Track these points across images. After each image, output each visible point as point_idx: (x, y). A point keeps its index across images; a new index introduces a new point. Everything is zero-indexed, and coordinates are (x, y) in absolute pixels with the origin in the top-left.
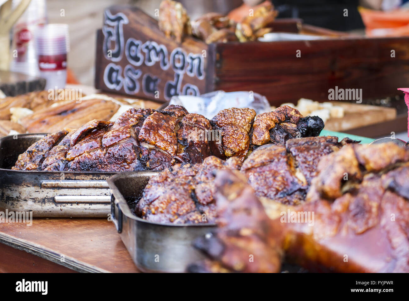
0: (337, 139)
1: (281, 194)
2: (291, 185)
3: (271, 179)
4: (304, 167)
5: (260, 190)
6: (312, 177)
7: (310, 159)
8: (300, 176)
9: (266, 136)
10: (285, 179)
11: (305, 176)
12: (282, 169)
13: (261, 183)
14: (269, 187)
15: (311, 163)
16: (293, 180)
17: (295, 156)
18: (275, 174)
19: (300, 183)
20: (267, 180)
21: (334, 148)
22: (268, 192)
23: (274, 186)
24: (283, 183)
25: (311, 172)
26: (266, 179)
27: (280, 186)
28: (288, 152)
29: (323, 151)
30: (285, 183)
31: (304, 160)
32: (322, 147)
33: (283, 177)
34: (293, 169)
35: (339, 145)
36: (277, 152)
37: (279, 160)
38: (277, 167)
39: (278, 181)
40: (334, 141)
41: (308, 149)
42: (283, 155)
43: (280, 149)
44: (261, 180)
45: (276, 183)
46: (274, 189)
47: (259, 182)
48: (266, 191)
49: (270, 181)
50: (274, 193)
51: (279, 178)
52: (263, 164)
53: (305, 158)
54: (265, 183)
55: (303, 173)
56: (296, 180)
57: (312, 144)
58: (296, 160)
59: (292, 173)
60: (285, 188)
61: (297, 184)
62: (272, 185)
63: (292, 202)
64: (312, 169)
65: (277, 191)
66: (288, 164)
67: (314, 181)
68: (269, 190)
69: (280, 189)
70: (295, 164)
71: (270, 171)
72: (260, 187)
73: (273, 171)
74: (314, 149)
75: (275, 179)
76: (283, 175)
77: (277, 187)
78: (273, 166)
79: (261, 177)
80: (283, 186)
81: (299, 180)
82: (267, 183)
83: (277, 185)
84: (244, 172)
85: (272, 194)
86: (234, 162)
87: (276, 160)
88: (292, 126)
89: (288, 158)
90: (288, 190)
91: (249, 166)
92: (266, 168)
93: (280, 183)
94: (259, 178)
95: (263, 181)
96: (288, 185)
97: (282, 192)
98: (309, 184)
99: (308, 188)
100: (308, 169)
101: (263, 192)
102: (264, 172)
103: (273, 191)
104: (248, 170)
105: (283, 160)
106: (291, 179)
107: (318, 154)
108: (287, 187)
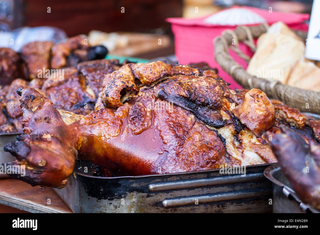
0: (118, 61)
1: (75, 106)
2: (83, 99)
3: (67, 95)
4: (93, 84)
5: (59, 104)
6: (99, 92)
7: (97, 77)
8: (90, 92)
9: (63, 62)
10: (78, 95)
11: (94, 91)
12: (76, 87)
13: (59, 98)
14: (66, 101)
15: (98, 81)
16: (85, 95)
17: (85, 76)
18: (70, 91)
19: (90, 97)
20: (64, 96)
21: (116, 68)
22: (65, 105)
23: (70, 100)
24: (77, 98)
25: (98, 88)
26: (63, 94)
27: (74, 100)
28: (80, 73)
29: (107, 70)
30: (78, 97)
31: (92, 79)
32: (106, 68)
33: (76, 93)
34: (84, 86)
35: (120, 65)
36: (71, 73)
37: (72, 79)
38: (71, 85)
39: (73, 96)
40: (116, 63)
41: (95, 70)
42: (76, 75)
43: (73, 71)
44: (59, 96)
45: (71, 98)
46: (69, 103)
47: (57, 98)
48: (63, 105)
49: (66, 97)
50: (70, 106)
51: (73, 94)
52: (60, 84)
53: (93, 77)
54: (62, 99)
55: (92, 90)
56: (87, 95)
57: (99, 66)
58: (86, 79)
59: (84, 89)
60: (78, 101)
61: (88, 98)
62: (68, 99)
63: (85, 112)
64: (99, 86)
65: (72, 104)
66: (80, 82)
67: (100, 94)
68: (66, 103)
69: (74, 102)
70: (86, 82)
71: (66, 88)
72: (58, 102)
73: (68, 89)
74: (100, 70)
75: (70, 95)
76: (76, 91)
77: (72, 101)
78: (68, 85)
79: (59, 94)
80: (76, 100)
81: (89, 95)
82: (64, 98)
83: (72, 99)
84: (45, 91)
85: (68, 107)
86: (37, 83)
87: (70, 80)
88: (83, 53)
89: (80, 78)
90: (80, 103)
91: (49, 85)
92: (63, 87)
93: (74, 98)
94: (57, 95)
95: (60, 97)
96: (80, 99)
97: (76, 105)
98: (97, 97)
99: (96, 101)
100: (96, 86)
101: (61, 106)
102: (61, 89)
103: (69, 104)
104: (48, 89)
105: (76, 79)
106: (83, 94)
107: (103, 73)
108: (80, 101)
